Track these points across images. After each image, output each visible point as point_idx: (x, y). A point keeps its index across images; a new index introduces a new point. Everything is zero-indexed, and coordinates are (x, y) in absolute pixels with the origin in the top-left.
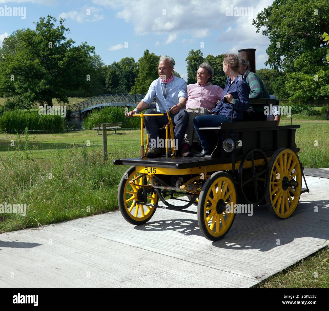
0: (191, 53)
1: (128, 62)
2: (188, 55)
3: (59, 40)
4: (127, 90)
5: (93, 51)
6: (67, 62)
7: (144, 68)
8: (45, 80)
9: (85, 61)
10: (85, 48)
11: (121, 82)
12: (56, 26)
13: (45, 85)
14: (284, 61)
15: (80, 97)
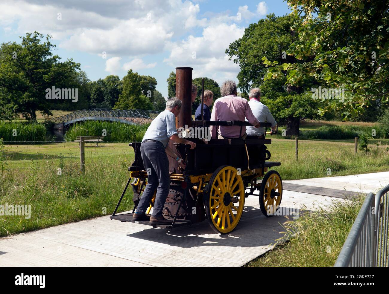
0: (172, 75)
1: (113, 79)
2: (169, 77)
3: (45, 55)
4: (111, 105)
5: (79, 68)
6: (52, 76)
7: (127, 86)
8: (30, 92)
9: (70, 76)
10: (71, 64)
11: (105, 98)
12: (42, 42)
13: (29, 97)
14: (252, 86)
15: (64, 110)
